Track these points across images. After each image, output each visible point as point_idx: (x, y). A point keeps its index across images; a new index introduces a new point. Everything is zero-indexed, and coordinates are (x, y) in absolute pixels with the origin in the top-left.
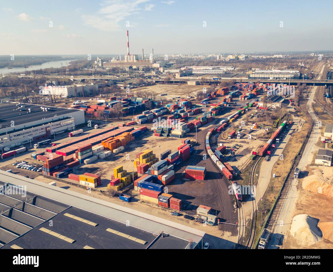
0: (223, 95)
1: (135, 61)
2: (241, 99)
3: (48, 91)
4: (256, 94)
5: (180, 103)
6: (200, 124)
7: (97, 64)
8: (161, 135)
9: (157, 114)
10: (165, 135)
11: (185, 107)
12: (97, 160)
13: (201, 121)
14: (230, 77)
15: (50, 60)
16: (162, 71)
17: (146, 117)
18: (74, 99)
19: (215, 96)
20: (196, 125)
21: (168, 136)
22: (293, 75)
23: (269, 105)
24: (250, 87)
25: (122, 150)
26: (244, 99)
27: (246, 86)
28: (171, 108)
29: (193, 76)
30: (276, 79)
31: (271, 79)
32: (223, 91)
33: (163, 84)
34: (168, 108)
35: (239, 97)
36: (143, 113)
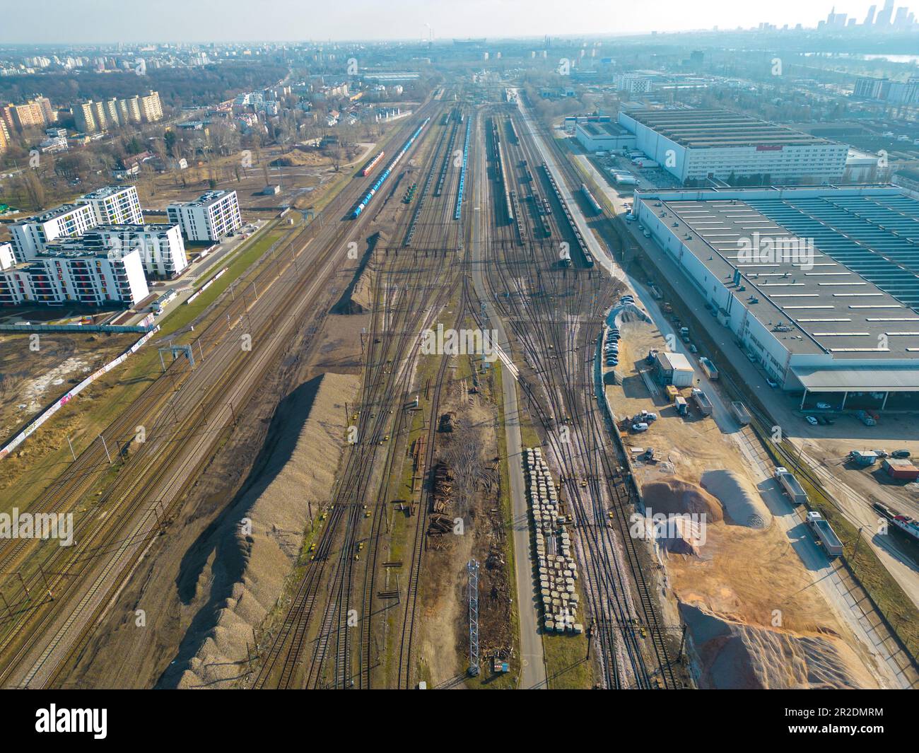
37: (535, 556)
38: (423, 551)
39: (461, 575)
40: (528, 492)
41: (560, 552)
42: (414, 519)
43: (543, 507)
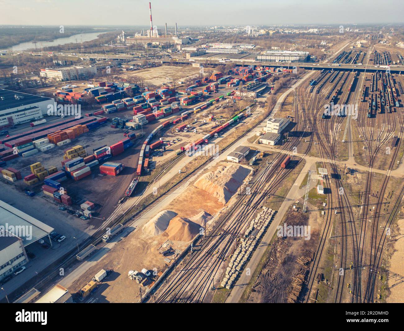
0: (215, 80)
1: (158, 36)
2: (228, 86)
3: (44, 74)
4: (246, 80)
5: (159, 91)
6: (163, 115)
7: (120, 39)
8: (116, 127)
9: (127, 103)
10: (120, 127)
11: (164, 95)
12: (37, 153)
13: (164, 112)
14: (238, 59)
15: (79, 32)
16: (179, 49)
17: (115, 106)
18: (68, 83)
19: (206, 82)
20: (157, 116)
21: (123, 128)
22: (298, 58)
23: (244, 94)
24: (245, 72)
25: (67, 143)
26: (231, 86)
27: (242, 70)
28: (147, 97)
29: (204, 56)
30: (282, 61)
31: (277, 61)
32: (216, 76)
33: (168, 65)
34: (144, 96)
35: (226, 84)
36: (113, 102)
37: (265, 232)
38: (316, 253)
39: (300, 238)
40: (248, 260)
41: (253, 229)
42: (319, 272)
43: (247, 248)
